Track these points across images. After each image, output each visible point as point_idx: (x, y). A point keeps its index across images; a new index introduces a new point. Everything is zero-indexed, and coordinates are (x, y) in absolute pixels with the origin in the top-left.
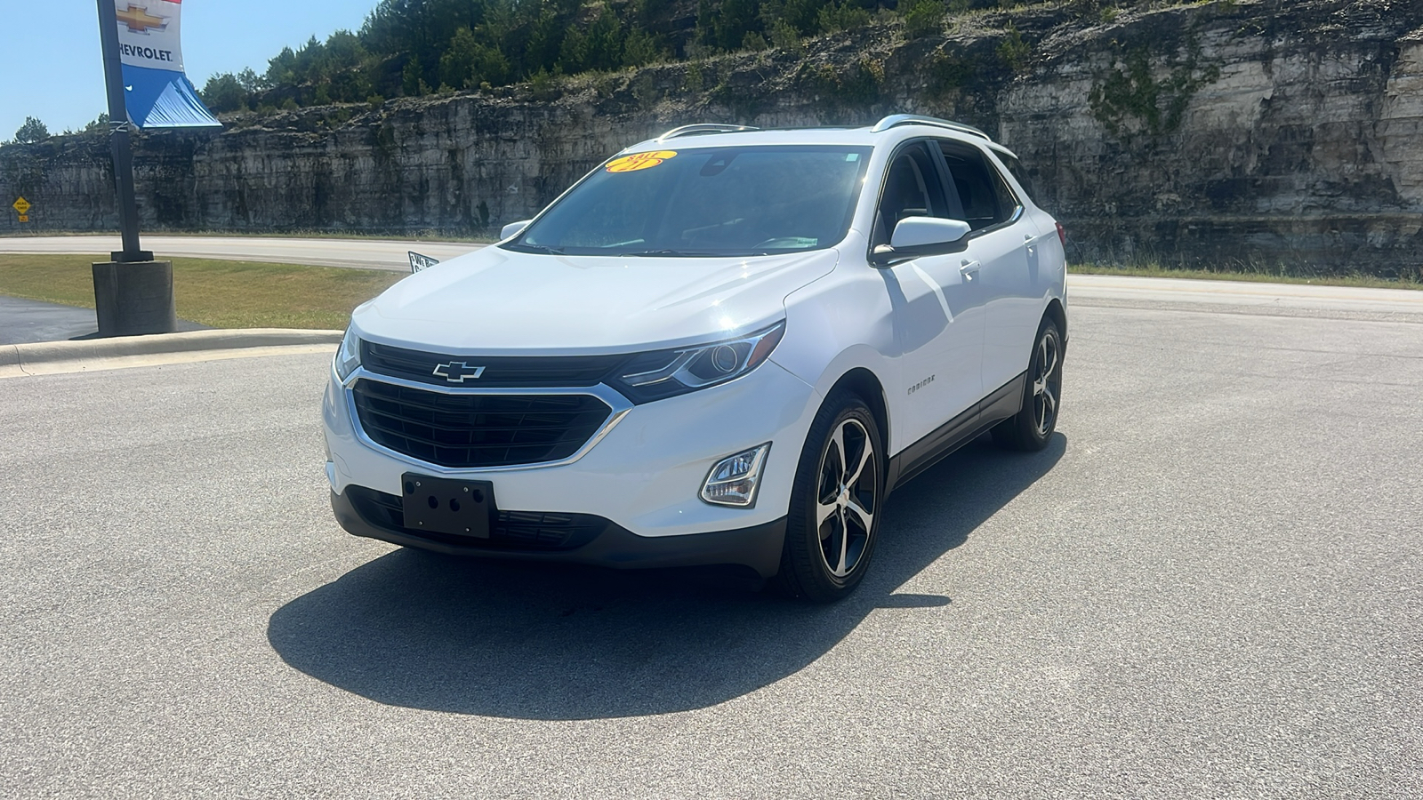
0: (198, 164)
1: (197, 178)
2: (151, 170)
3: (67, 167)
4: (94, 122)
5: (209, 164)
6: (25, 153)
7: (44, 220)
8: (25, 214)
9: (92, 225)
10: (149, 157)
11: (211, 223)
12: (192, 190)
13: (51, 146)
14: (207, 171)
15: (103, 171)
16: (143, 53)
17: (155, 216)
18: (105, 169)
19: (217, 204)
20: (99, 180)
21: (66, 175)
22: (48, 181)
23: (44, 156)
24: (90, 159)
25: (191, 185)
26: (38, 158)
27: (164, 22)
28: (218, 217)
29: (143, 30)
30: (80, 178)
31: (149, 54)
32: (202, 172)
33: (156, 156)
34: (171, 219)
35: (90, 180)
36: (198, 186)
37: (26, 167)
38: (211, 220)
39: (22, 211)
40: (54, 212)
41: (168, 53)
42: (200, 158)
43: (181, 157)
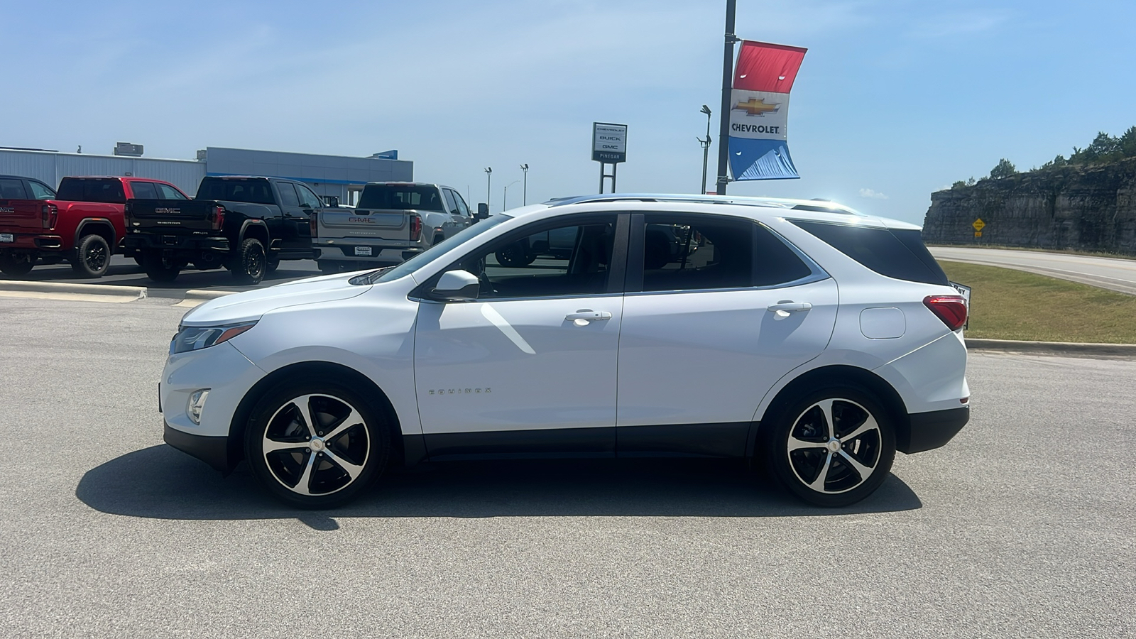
0: (1121, 196)
1: (1118, 208)
2: (1082, 200)
3: (1020, 197)
4: (1051, 162)
5: (1130, 197)
6: (993, 186)
7: (996, 236)
8: (980, 231)
9: (1030, 242)
10: (1082, 189)
11: (1123, 245)
12: (1112, 218)
13: (1012, 180)
14: (1127, 203)
15: (1045, 201)
16: (757, 130)
17: (1077, 238)
18: (1047, 198)
19: (1130, 230)
20: (1041, 207)
21: (1018, 203)
22: (1004, 207)
23: (1006, 189)
24: (1038, 191)
25: (1112, 214)
26: (1002, 190)
27: (777, 107)
28: (1129, 241)
29: (760, 114)
30: (1028, 205)
31: (761, 129)
32: (1123, 203)
33: (1088, 190)
34: (1089, 241)
35: (1035, 207)
36: (1118, 213)
37: (991, 196)
38: (1122, 243)
39: (979, 229)
40: (1006, 230)
41: (777, 128)
42: (1123, 191)
43: (1109, 190)
